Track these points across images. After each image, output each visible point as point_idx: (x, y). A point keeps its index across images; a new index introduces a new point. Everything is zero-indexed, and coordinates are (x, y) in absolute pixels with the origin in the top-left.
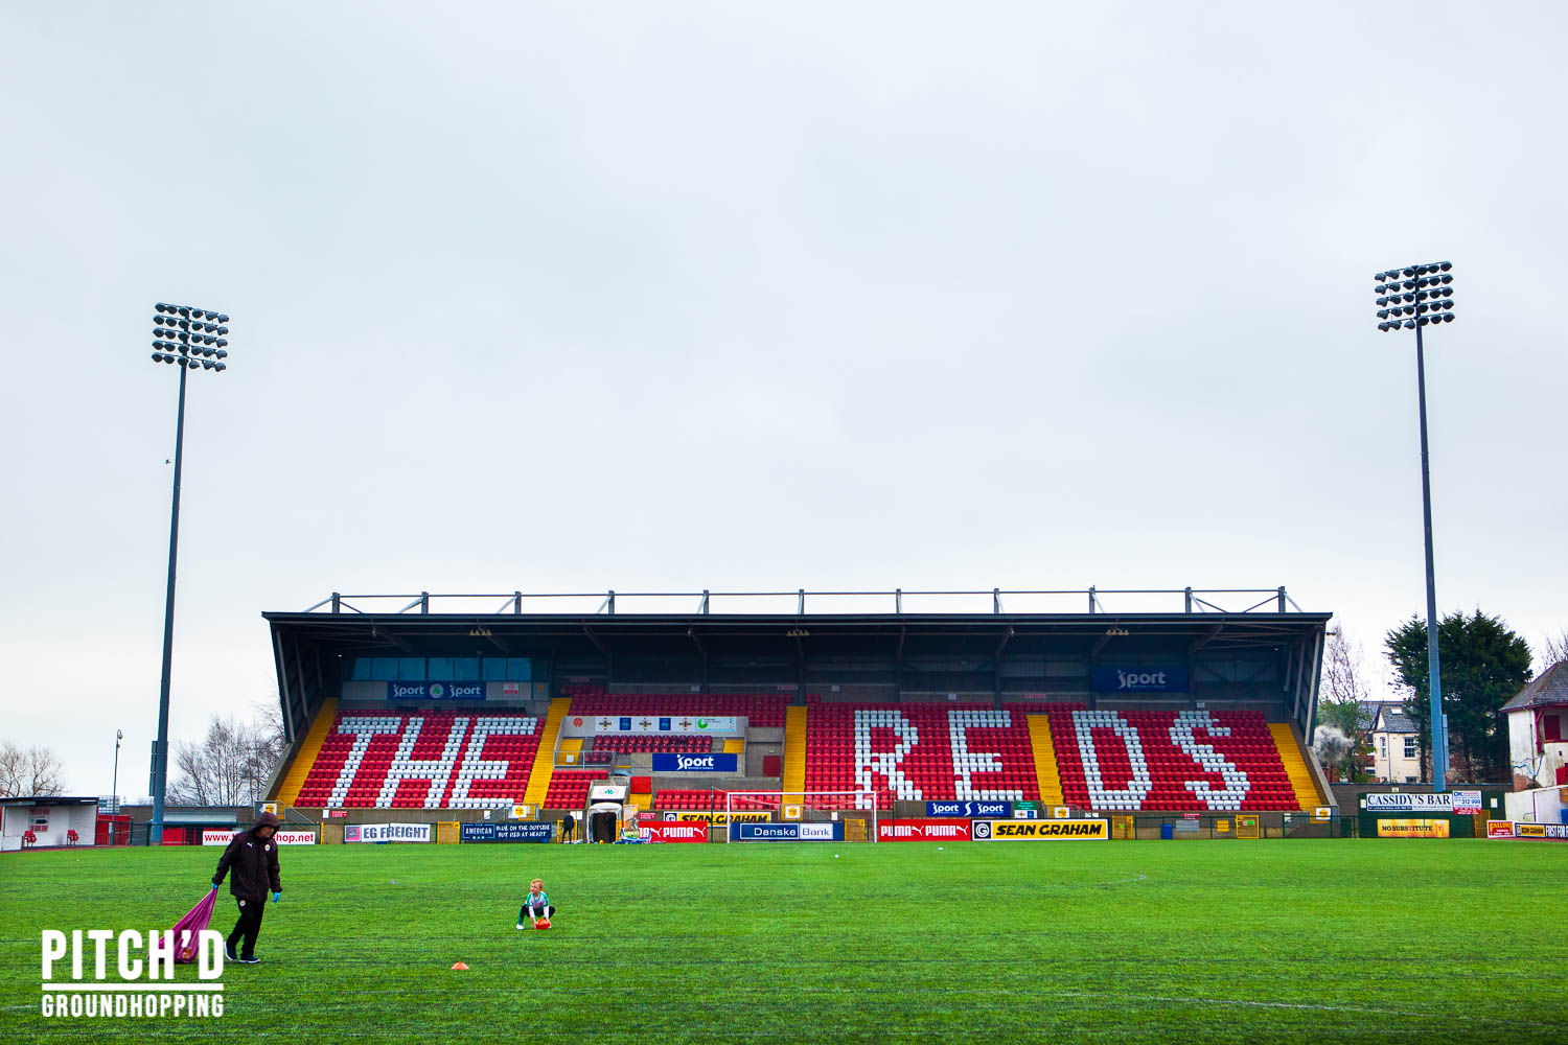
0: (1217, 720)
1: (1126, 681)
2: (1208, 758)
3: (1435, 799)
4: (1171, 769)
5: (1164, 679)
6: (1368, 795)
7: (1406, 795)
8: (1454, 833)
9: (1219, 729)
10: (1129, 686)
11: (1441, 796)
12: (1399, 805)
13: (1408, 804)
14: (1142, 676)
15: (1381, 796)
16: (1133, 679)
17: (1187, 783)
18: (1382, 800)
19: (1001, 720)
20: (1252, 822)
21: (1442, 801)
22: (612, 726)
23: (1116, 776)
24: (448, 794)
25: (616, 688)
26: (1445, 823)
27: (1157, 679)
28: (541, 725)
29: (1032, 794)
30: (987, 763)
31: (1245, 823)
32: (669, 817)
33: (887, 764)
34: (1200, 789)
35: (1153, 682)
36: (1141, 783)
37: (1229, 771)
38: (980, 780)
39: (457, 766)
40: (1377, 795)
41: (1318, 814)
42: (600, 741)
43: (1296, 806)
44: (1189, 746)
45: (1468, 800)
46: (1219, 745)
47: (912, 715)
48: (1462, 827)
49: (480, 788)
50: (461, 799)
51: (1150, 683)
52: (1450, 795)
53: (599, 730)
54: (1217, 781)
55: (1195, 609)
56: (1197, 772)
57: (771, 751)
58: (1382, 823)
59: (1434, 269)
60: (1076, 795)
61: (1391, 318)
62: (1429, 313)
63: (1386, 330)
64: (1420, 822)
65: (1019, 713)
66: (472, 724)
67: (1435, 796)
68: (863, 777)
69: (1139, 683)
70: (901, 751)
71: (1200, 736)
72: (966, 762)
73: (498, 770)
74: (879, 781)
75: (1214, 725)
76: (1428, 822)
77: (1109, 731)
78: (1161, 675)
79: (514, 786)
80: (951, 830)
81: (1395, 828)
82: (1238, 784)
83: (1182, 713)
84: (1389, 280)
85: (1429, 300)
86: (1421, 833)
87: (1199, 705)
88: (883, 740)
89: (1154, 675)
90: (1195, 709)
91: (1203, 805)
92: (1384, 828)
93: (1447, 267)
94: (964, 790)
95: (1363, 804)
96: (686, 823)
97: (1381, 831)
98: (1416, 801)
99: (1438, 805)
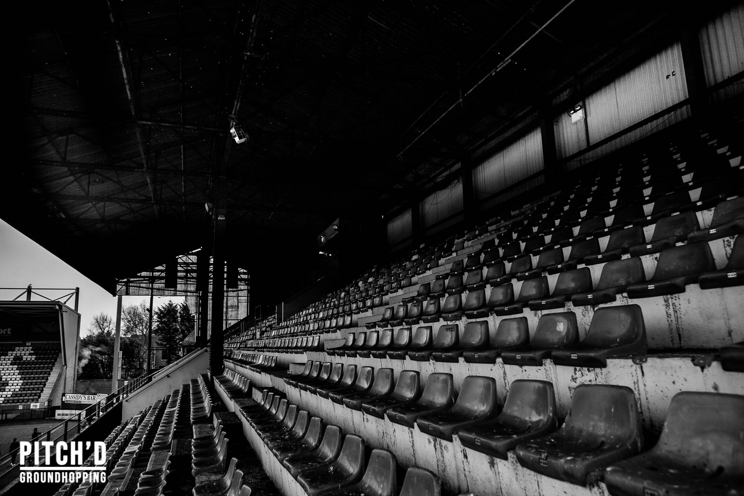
0: (33, 352)
5: (10, 331)
6: (66, 394)
7: (80, 395)
9: (30, 357)
11: (92, 396)
12: (77, 400)
13: (80, 400)
15: (71, 395)
18: (71, 398)
21: (92, 399)
27: (6, 331)
35: (4, 333)
37: (15, 380)
40: (69, 395)
43: (37, 400)
46: (22, 366)
52: (96, 396)
58: (59, 412)
64: (74, 412)
67: (90, 396)
75: (30, 354)
78: (9, 329)
81: (63, 415)
82: (15, 387)
83: (17, 348)
87: (28, 344)
90: (26, 346)
92: (59, 415)
95: (64, 399)
97: (57, 417)
98: (83, 398)
99: (91, 401)
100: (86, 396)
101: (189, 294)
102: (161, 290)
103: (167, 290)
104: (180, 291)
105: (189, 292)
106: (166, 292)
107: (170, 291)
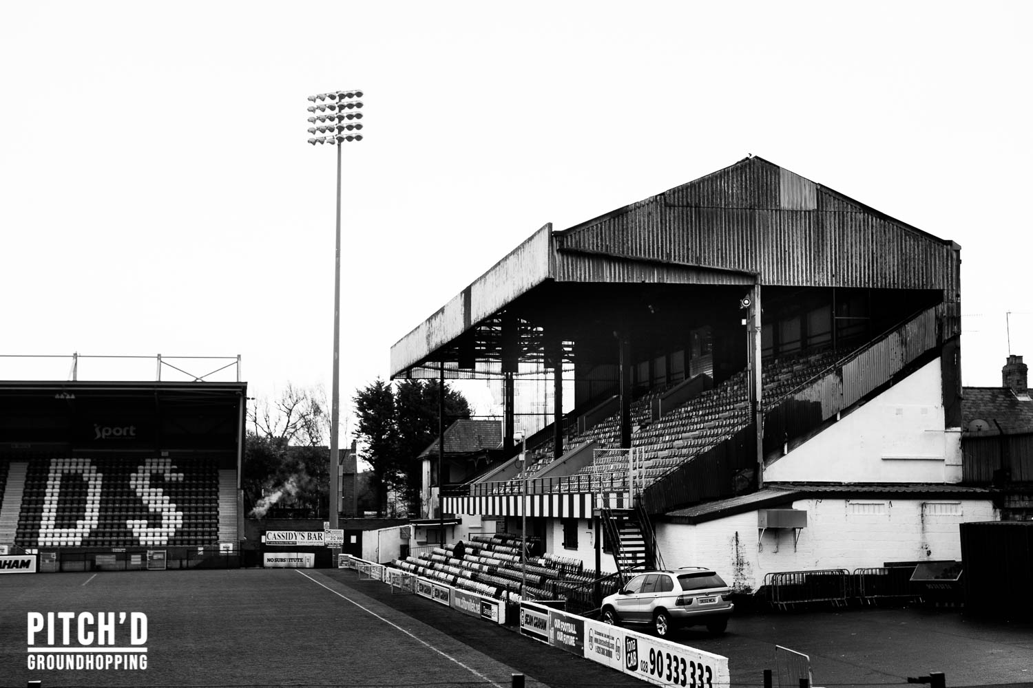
0: (175, 467)
1: (101, 434)
2: (156, 500)
3: (312, 536)
4: (121, 510)
5: (134, 432)
6: (267, 532)
7: (293, 532)
8: (319, 564)
9: (174, 475)
10: (103, 437)
11: (317, 533)
12: (288, 540)
13: (294, 540)
14: (115, 429)
15: (276, 533)
16: (107, 431)
17: (128, 522)
18: (277, 537)
20: (160, 556)
21: (317, 538)
23: (67, 517)
26: (312, 556)
27: (128, 431)
31: (155, 557)
34: (138, 526)
35: (125, 434)
36: (89, 523)
37: (169, 511)
40: (273, 532)
41: (221, 548)
43: (215, 541)
44: (143, 489)
45: (333, 537)
46: (170, 488)
48: (324, 559)
51: (122, 435)
52: (323, 533)
54: (155, 520)
56: (141, 511)
58: (267, 556)
59: (350, 95)
61: (319, 135)
62: (346, 133)
63: (314, 144)
64: (294, 555)
65: (4, 460)
67: (313, 533)
69: (112, 435)
71: (156, 481)
75: (172, 471)
76: (300, 555)
77: (77, 477)
78: (132, 428)
81: (276, 560)
82: (173, 522)
83: (148, 460)
84: (319, 102)
85: (346, 122)
86: (294, 564)
87: (163, 454)
89: (125, 429)
90: (160, 457)
91: (134, 541)
92: (269, 560)
93: (359, 94)
95: (263, 539)
97: (266, 563)
98: (299, 537)
99: (314, 540)
100: (306, 534)
101: (492, 376)
102: (454, 371)
103: (462, 371)
104: (479, 373)
105: (492, 374)
106: (461, 375)
107: (466, 372)
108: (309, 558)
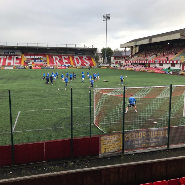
1: (78, 54)
2: (86, 61)
4: (83, 62)
8: (107, 68)
9: (87, 58)
19: (67, 57)
22: (29, 57)
23: (78, 62)
24: (13, 64)
25: (29, 53)
27: (81, 53)
28: (21, 57)
29: (71, 64)
30: (66, 61)
32: (37, 66)
33: (57, 61)
34: (85, 64)
36: (80, 63)
37: (88, 62)
38: (66, 63)
39: (13, 61)
41: (96, 66)
42: (28, 59)
43: (94, 65)
44: (84, 60)
45: (108, 65)
46: (87, 60)
47: (59, 56)
48: (108, 67)
49: (16, 63)
50: (15, 65)
53: (28, 58)
54: (87, 63)
55: (85, 47)
57: (46, 60)
58: (101, 67)
59: (108, 15)
60: (75, 64)
61: (104, 19)
62: (108, 19)
65: (69, 56)
66: (14, 57)
68: (55, 62)
70: (58, 60)
71: (85, 59)
72: (64, 61)
73: (18, 61)
74: (56, 63)
77: (77, 58)
79: (20, 63)
80: (64, 68)
82: (89, 63)
84: (104, 16)
86: (104, 68)
88: (56, 59)
90: (85, 56)
91: (86, 65)
93: (110, 15)
94: (64, 64)
95: (99, 65)
96: (38, 67)
108: (106, 67)
